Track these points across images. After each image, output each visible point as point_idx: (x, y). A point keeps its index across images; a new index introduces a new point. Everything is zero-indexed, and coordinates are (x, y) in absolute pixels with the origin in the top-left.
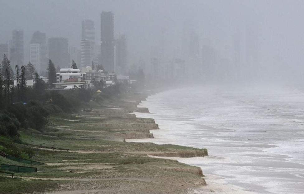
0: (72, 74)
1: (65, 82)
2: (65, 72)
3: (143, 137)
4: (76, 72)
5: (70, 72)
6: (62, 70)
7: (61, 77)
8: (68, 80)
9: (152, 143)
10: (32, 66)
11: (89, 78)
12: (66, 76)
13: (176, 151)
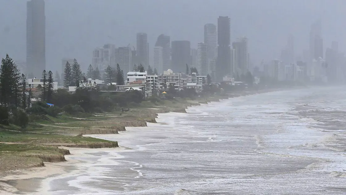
0: (138, 77)
1: (130, 84)
2: (132, 75)
3: (107, 132)
4: (142, 75)
5: (136, 75)
6: (129, 73)
7: (128, 79)
8: (133, 82)
9: (90, 137)
10: (111, 69)
11: (170, 80)
12: (132, 79)
13: (87, 143)
